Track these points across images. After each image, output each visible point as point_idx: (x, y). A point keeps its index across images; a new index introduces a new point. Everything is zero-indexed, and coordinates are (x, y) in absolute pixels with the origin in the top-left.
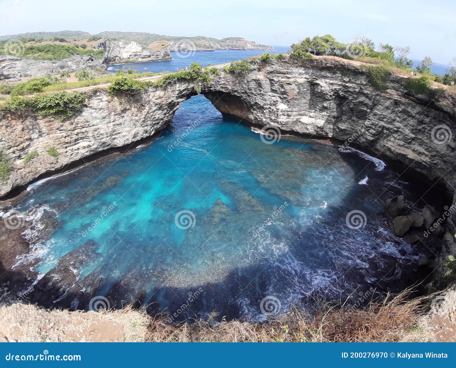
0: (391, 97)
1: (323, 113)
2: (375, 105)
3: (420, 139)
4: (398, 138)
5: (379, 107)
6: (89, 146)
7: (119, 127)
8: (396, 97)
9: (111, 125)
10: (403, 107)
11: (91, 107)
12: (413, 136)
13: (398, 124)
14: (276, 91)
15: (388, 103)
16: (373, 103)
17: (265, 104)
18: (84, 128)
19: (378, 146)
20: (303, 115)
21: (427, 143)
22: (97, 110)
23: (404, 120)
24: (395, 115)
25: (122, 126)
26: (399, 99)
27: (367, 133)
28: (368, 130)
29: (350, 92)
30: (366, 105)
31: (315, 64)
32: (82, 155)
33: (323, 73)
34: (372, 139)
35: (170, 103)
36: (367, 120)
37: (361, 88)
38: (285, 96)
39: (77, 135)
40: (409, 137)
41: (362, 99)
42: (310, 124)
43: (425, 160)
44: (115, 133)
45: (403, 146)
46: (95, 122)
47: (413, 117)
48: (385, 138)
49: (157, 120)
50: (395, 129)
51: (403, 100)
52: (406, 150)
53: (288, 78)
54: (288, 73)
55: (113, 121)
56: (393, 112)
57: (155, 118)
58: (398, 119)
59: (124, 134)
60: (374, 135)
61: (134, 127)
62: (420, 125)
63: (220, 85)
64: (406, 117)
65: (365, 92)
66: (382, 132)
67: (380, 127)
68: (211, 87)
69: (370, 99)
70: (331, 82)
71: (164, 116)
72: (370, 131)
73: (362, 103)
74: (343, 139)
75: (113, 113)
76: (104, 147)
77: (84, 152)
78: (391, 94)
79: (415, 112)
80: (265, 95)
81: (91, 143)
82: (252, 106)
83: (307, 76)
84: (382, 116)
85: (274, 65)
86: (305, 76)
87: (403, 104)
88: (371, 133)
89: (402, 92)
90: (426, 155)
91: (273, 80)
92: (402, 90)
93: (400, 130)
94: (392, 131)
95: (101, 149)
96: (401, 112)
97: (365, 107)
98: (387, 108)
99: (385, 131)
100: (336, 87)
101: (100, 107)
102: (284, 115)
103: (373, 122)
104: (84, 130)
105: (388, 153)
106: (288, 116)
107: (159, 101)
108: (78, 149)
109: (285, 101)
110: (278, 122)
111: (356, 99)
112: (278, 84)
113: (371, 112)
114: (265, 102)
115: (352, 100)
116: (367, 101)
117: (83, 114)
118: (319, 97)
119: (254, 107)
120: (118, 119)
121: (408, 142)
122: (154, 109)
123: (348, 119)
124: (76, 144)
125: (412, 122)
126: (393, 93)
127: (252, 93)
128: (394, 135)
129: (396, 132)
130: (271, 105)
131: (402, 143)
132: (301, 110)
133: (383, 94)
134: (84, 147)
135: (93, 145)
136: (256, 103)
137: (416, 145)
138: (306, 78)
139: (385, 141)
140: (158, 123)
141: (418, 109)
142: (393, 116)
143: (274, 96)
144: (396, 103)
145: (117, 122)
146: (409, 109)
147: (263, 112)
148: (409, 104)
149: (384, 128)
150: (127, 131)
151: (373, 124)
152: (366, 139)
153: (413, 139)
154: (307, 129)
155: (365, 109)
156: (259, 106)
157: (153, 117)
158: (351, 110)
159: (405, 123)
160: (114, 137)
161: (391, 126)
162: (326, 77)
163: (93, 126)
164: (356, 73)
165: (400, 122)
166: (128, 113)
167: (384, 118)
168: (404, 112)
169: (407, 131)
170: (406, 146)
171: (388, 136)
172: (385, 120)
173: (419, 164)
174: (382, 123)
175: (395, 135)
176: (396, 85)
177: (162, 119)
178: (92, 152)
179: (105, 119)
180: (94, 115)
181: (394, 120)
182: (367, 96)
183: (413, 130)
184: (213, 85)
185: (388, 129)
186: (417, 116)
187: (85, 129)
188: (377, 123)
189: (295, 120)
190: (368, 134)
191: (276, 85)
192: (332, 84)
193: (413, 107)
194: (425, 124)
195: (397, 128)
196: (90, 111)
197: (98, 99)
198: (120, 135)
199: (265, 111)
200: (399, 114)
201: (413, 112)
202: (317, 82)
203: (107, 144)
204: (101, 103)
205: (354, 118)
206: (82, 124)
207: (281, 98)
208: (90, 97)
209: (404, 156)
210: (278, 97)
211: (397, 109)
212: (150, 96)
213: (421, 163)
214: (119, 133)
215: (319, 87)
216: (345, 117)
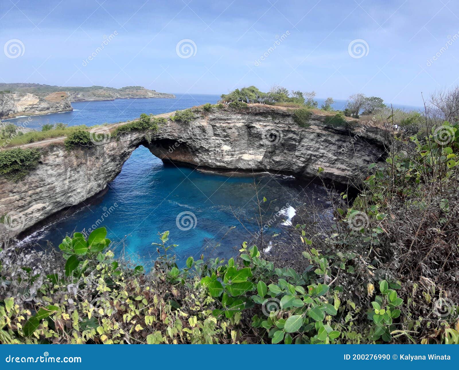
0: (314, 131)
1: (261, 150)
3: (342, 159)
4: (324, 161)
5: (305, 140)
6: (44, 208)
7: (74, 184)
8: (318, 131)
9: (67, 182)
10: (325, 138)
11: (46, 164)
12: (336, 158)
13: (322, 151)
14: (219, 135)
15: (312, 136)
16: (300, 137)
17: (209, 147)
18: (38, 187)
19: (308, 170)
20: (244, 154)
21: (347, 162)
22: (53, 167)
23: (327, 147)
25: (77, 182)
26: (320, 132)
27: (298, 161)
30: (294, 140)
31: (250, 110)
32: (37, 219)
33: (257, 118)
34: (303, 165)
35: (122, 154)
37: (289, 127)
38: (227, 139)
39: (30, 196)
40: (333, 159)
41: (291, 135)
42: (251, 161)
44: (70, 190)
45: (329, 166)
46: (49, 181)
47: (334, 144)
48: (313, 163)
49: (110, 172)
50: (321, 155)
51: (324, 132)
52: (332, 169)
53: (229, 123)
54: (228, 119)
55: (69, 178)
56: (317, 142)
57: (108, 170)
58: (321, 147)
59: (79, 191)
60: (304, 162)
61: (89, 182)
62: (339, 149)
63: (167, 133)
64: (328, 144)
65: (293, 129)
66: (310, 159)
67: (308, 155)
68: (159, 136)
69: (297, 135)
70: (265, 124)
71: (116, 167)
72: (300, 159)
73: (291, 138)
74: (279, 169)
75: (69, 169)
76: (59, 207)
77: (38, 216)
78: (313, 129)
79: (334, 140)
80: (210, 139)
81: (46, 204)
82: (197, 150)
83: (244, 121)
84: (309, 146)
85: (215, 113)
86: (242, 121)
87: (324, 135)
88: (301, 161)
89: (322, 127)
90: (348, 170)
91: (215, 126)
92: (322, 125)
93: (325, 155)
94: (318, 157)
95: (55, 211)
96: (323, 141)
97: (294, 141)
98: (312, 140)
99: (313, 158)
100: (269, 128)
101: (56, 163)
102: (229, 155)
103: (302, 152)
104: (38, 190)
106: (232, 155)
107: (112, 152)
108: (32, 212)
109: (227, 143)
110: (223, 162)
111: (286, 136)
112: (221, 128)
113: (299, 144)
114: (210, 145)
116: (295, 136)
117: (38, 172)
118: (256, 137)
119: (200, 151)
120: (74, 174)
121: (333, 163)
122: (108, 161)
124: (30, 207)
125: (333, 148)
126: (315, 128)
127: (197, 139)
128: (320, 159)
129: (322, 157)
130: (215, 147)
131: (328, 164)
132: (241, 150)
133: (307, 130)
134: (39, 210)
135: (48, 206)
136: (201, 147)
137: (339, 164)
138: (243, 123)
139: (314, 166)
140: (111, 176)
141: (337, 137)
142: (317, 145)
143: (217, 140)
144: (319, 135)
145: (73, 178)
146: (330, 139)
147: (208, 154)
148: (329, 135)
149: (311, 155)
150: (82, 187)
151: (302, 154)
152: (299, 166)
153: (336, 160)
154: (249, 165)
155: (294, 143)
156: (204, 149)
157: (106, 169)
159: (328, 149)
160: (69, 195)
161: (317, 153)
162: (260, 121)
163: (49, 184)
164: (284, 115)
165: (324, 149)
166: (83, 167)
167: (311, 148)
168: (326, 141)
169: (330, 155)
170: (331, 166)
171: (316, 161)
172: (312, 149)
173: (344, 178)
174: (309, 152)
175: (322, 160)
176: (317, 122)
177: (114, 171)
178: (46, 215)
179: (62, 176)
180: (50, 172)
181: (319, 148)
182: (293, 132)
183: (334, 153)
184: (161, 133)
185: (315, 156)
186: (337, 143)
187: (40, 189)
188: (305, 152)
189: (237, 158)
191: (218, 130)
192: (265, 126)
193: (332, 137)
195: (322, 154)
196: (45, 169)
197: (54, 155)
198: (75, 192)
199: (210, 153)
200: (322, 143)
201: (333, 140)
202: (253, 125)
203: (62, 204)
204: (57, 159)
205: (286, 151)
206: (37, 184)
207: (224, 141)
208: (46, 154)
209: (331, 174)
210: (221, 140)
211: (319, 140)
212: (105, 149)
213: (345, 177)
214: (75, 190)
215: (255, 129)
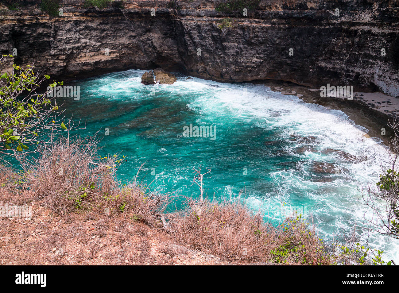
2: (56, 31)
24: (78, 34)
28: (58, 59)
29: (27, 25)
36: (52, 50)
43: (115, 56)
105: (85, 68)
115: (31, 34)
123: (28, 58)
158: (32, 45)
190: (59, 62)
194: (106, 30)
216: (25, 57)
